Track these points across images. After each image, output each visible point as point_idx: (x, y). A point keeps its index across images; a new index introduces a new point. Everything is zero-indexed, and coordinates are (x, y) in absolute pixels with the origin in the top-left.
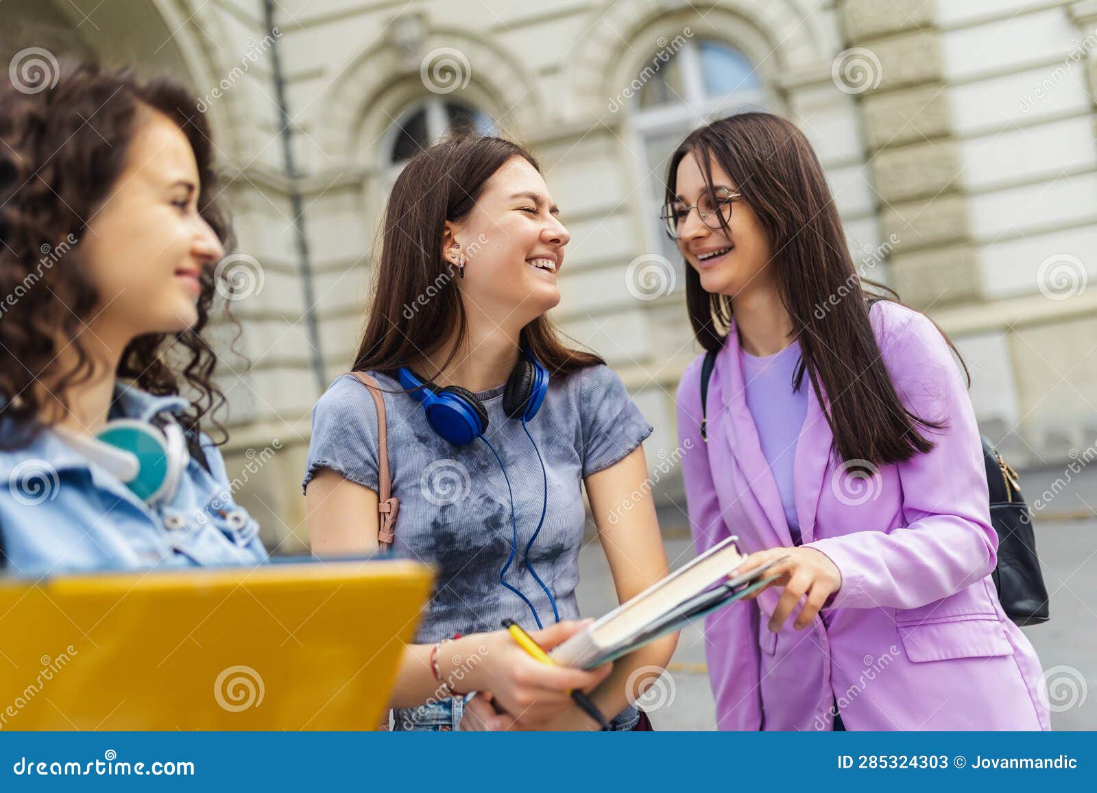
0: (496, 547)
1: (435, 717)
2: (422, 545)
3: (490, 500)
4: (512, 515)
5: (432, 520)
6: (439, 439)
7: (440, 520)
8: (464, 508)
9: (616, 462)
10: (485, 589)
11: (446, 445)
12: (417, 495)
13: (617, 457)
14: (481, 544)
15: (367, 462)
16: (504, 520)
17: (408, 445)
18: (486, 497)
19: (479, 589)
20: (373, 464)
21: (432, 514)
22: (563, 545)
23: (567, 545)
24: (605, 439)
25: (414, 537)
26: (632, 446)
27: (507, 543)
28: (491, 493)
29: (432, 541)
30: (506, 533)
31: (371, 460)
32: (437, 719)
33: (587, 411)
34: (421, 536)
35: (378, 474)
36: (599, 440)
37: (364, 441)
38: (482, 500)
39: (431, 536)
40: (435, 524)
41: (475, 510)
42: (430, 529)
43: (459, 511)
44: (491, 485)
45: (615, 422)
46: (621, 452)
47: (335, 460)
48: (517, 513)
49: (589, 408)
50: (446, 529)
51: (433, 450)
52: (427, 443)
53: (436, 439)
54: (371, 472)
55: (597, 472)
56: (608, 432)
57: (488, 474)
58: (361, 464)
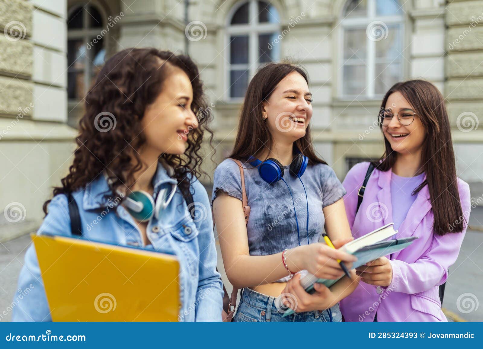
0: (289, 226)
1: (260, 307)
2: (259, 223)
3: (286, 207)
4: (295, 214)
5: (263, 212)
6: (265, 182)
7: (266, 213)
8: (276, 209)
9: (335, 202)
10: (283, 246)
11: (268, 185)
12: (257, 203)
13: (335, 200)
14: (282, 224)
15: (238, 189)
16: (292, 215)
17: (252, 184)
18: (285, 206)
19: (281, 247)
20: (240, 190)
21: (264, 210)
22: (315, 230)
23: (317, 231)
24: (330, 193)
25: (256, 220)
26: (340, 197)
27: (292, 225)
28: (286, 204)
29: (263, 222)
30: (293, 221)
31: (239, 188)
32: (261, 308)
33: (323, 180)
34: (259, 219)
35: (242, 194)
36: (328, 193)
37: (236, 181)
38: (283, 207)
39: (263, 219)
40: (265, 214)
41: (280, 210)
42: (262, 216)
43: (274, 210)
44: (286, 201)
45: (334, 186)
46: (336, 199)
47: (225, 187)
48: (297, 213)
49: (324, 179)
50: (269, 216)
51: (263, 187)
52: (260, 184)
53: (264, 182)
54: (239, 193)
55: (327, 206)
56: (331, 190)
57: (285, 197)
58: (236, 190)
